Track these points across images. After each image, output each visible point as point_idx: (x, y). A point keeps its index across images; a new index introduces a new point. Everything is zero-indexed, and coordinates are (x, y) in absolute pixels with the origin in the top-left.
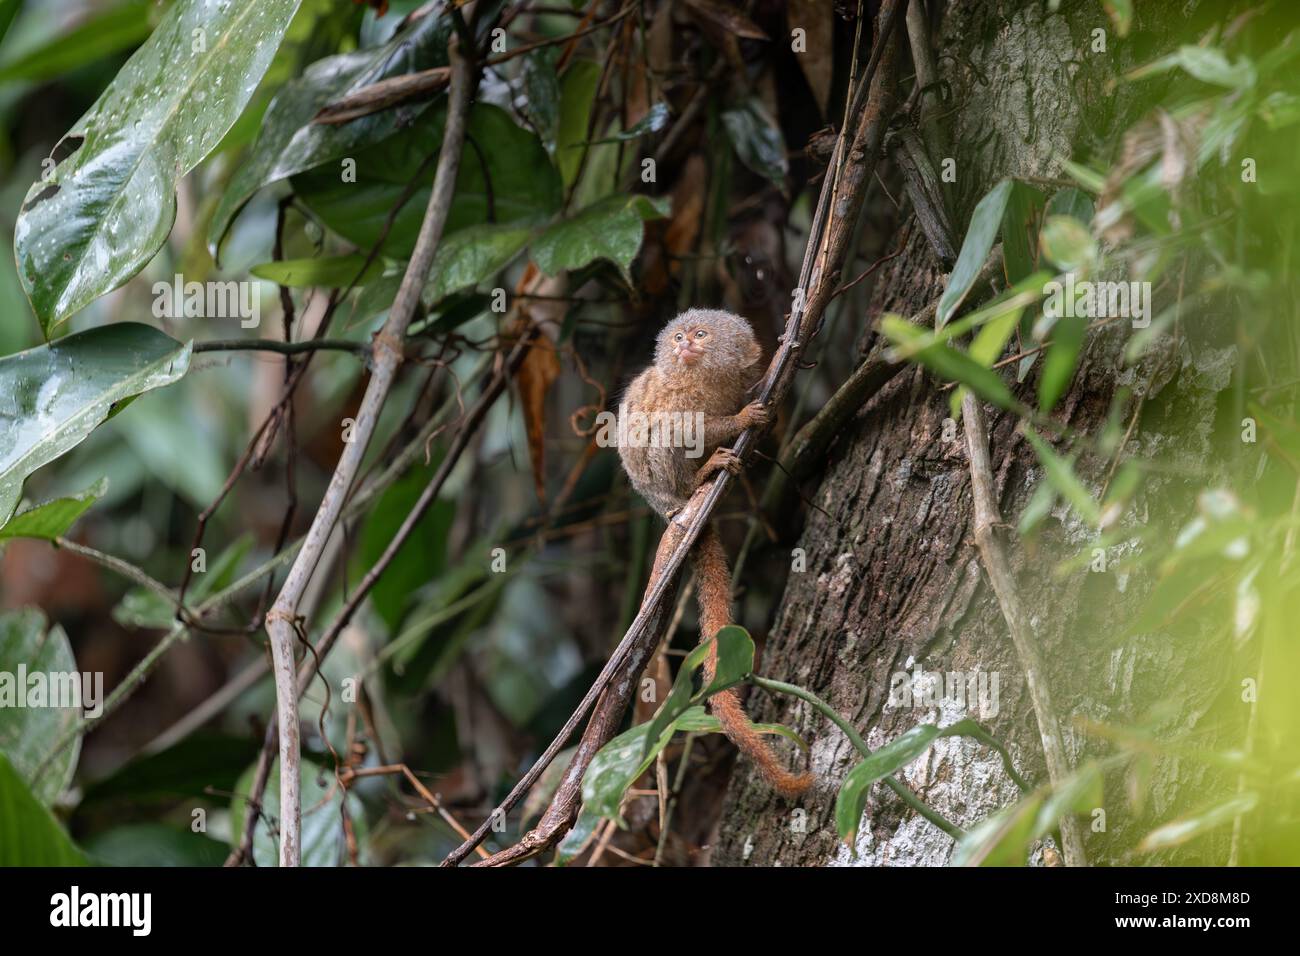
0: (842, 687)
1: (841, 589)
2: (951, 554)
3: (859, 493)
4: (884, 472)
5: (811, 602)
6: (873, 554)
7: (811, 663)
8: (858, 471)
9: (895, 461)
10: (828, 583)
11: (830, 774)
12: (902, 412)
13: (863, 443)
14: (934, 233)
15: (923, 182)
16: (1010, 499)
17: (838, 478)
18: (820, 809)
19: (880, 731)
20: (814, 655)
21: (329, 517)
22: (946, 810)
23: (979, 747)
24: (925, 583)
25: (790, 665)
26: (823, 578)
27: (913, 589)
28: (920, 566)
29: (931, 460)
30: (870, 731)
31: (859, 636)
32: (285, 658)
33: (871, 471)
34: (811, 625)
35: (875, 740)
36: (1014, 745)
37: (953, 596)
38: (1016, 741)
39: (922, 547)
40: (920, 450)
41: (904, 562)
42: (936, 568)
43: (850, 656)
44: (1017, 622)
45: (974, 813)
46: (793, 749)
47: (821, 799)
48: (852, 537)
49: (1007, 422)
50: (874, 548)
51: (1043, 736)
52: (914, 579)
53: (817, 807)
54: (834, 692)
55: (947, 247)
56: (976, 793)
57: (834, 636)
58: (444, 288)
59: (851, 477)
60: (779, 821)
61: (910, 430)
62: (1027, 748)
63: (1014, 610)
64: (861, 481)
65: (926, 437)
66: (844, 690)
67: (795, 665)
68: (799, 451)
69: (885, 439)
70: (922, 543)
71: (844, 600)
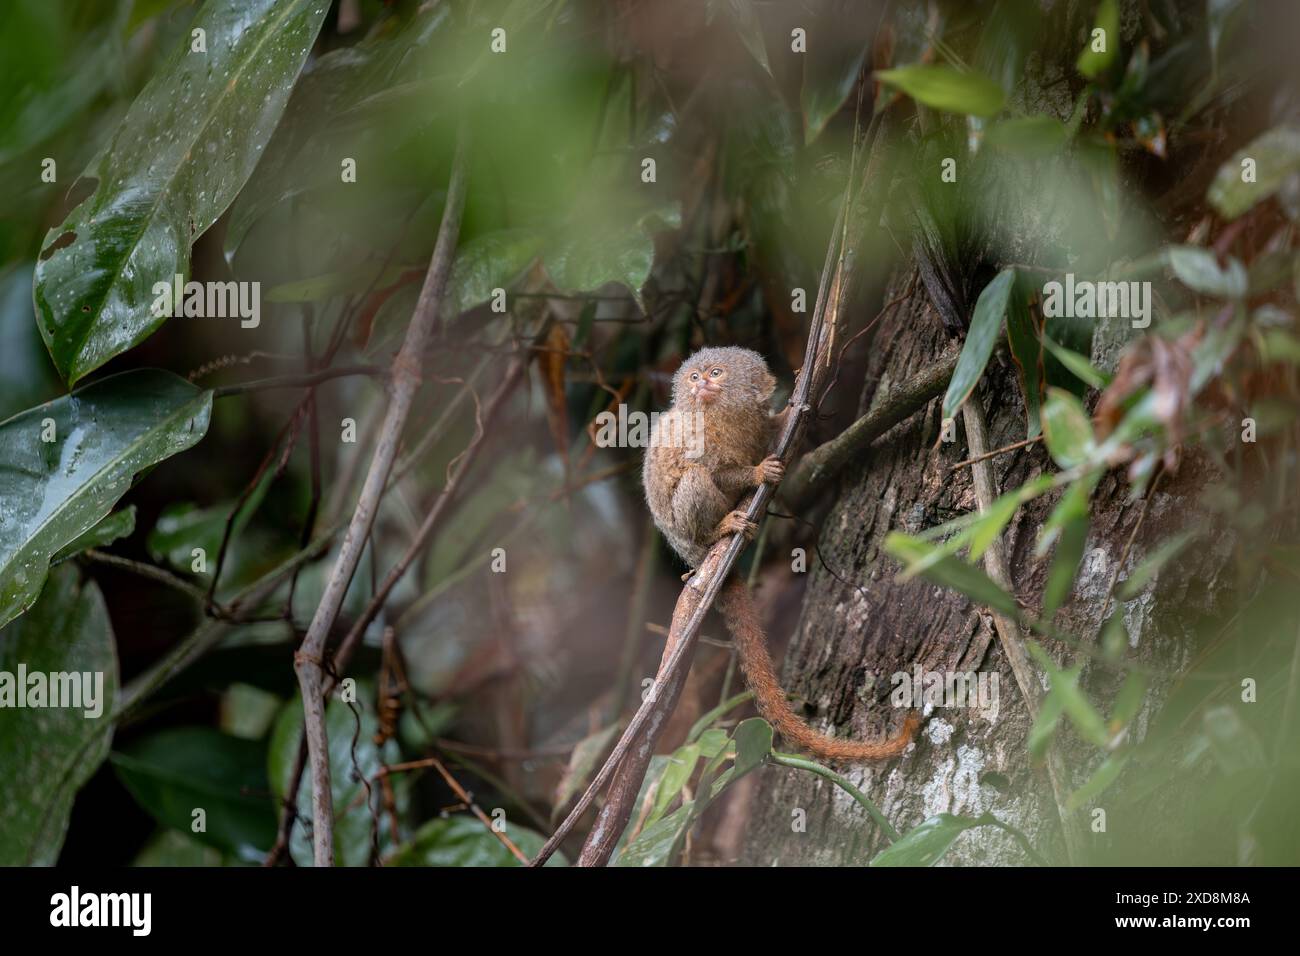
0: (861, 724)
1: (859, 625)
2: (965, 605)
3: (873, 527)
4: (898, 511)
5: (830, 630)
6: (889, 594)
7: (831, 694)
8: (872, 503)
9: (908, 502)
10: (846, 614)
11: (852, 811)
12: (914, 453)
13: (876, 474)
14: (940, 299)
15: (928, 242)
16: (1021, 554)
17: (853, 504)
18: (843, 845)
19: (900, 773)
20: (834, 685)
21: (352, 553)
22: (967, 857)
23: (998, 794)
24: (941, 631)
25: (810, 693)
26: (840, 608)
27: (929, 636)
28: (935, 613)
29: (943, 509)
30: (890, 773)
31: (877, 676)
32: (314, 701)
33: (885, 506)
34: (830, 656)
35: (896, 782)
36: (1031, 794)
37: (969, 646)
38: (1034, 791)
39: (936, 595)
40: (932, 497)
41: (919, 607)
42: (951, 617)
43: (869, 695)
44: (1031, 692)
45: (994, 859)
46: (816, 779)
47: (844, 834)
48: (867, 572)
49: (1016, 476)
50: (890, 588)
51: (1060, 807)
52: (930, 626)
53: (841, 842)
54: (854, 729)
55: (952, 314)
56: (996, 839)
57: (853, 671)
58: (460, 304)
59: (866, 508)
60: (804, 850)
61: (922, 472)
62: (1045, 797)
63: (1028, 680)
64: (875, 516)
65: (937, 482)
66: (864, 728)
67: (816, 692)
68: (814, 475)
69: (898, 476)
70: (936, 590)
71: (861, 638)
